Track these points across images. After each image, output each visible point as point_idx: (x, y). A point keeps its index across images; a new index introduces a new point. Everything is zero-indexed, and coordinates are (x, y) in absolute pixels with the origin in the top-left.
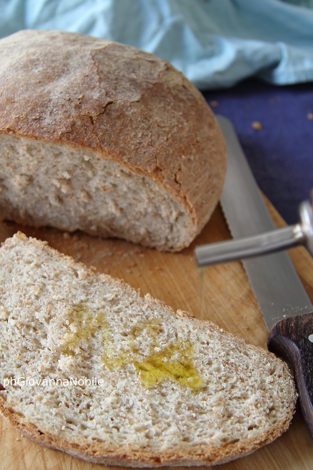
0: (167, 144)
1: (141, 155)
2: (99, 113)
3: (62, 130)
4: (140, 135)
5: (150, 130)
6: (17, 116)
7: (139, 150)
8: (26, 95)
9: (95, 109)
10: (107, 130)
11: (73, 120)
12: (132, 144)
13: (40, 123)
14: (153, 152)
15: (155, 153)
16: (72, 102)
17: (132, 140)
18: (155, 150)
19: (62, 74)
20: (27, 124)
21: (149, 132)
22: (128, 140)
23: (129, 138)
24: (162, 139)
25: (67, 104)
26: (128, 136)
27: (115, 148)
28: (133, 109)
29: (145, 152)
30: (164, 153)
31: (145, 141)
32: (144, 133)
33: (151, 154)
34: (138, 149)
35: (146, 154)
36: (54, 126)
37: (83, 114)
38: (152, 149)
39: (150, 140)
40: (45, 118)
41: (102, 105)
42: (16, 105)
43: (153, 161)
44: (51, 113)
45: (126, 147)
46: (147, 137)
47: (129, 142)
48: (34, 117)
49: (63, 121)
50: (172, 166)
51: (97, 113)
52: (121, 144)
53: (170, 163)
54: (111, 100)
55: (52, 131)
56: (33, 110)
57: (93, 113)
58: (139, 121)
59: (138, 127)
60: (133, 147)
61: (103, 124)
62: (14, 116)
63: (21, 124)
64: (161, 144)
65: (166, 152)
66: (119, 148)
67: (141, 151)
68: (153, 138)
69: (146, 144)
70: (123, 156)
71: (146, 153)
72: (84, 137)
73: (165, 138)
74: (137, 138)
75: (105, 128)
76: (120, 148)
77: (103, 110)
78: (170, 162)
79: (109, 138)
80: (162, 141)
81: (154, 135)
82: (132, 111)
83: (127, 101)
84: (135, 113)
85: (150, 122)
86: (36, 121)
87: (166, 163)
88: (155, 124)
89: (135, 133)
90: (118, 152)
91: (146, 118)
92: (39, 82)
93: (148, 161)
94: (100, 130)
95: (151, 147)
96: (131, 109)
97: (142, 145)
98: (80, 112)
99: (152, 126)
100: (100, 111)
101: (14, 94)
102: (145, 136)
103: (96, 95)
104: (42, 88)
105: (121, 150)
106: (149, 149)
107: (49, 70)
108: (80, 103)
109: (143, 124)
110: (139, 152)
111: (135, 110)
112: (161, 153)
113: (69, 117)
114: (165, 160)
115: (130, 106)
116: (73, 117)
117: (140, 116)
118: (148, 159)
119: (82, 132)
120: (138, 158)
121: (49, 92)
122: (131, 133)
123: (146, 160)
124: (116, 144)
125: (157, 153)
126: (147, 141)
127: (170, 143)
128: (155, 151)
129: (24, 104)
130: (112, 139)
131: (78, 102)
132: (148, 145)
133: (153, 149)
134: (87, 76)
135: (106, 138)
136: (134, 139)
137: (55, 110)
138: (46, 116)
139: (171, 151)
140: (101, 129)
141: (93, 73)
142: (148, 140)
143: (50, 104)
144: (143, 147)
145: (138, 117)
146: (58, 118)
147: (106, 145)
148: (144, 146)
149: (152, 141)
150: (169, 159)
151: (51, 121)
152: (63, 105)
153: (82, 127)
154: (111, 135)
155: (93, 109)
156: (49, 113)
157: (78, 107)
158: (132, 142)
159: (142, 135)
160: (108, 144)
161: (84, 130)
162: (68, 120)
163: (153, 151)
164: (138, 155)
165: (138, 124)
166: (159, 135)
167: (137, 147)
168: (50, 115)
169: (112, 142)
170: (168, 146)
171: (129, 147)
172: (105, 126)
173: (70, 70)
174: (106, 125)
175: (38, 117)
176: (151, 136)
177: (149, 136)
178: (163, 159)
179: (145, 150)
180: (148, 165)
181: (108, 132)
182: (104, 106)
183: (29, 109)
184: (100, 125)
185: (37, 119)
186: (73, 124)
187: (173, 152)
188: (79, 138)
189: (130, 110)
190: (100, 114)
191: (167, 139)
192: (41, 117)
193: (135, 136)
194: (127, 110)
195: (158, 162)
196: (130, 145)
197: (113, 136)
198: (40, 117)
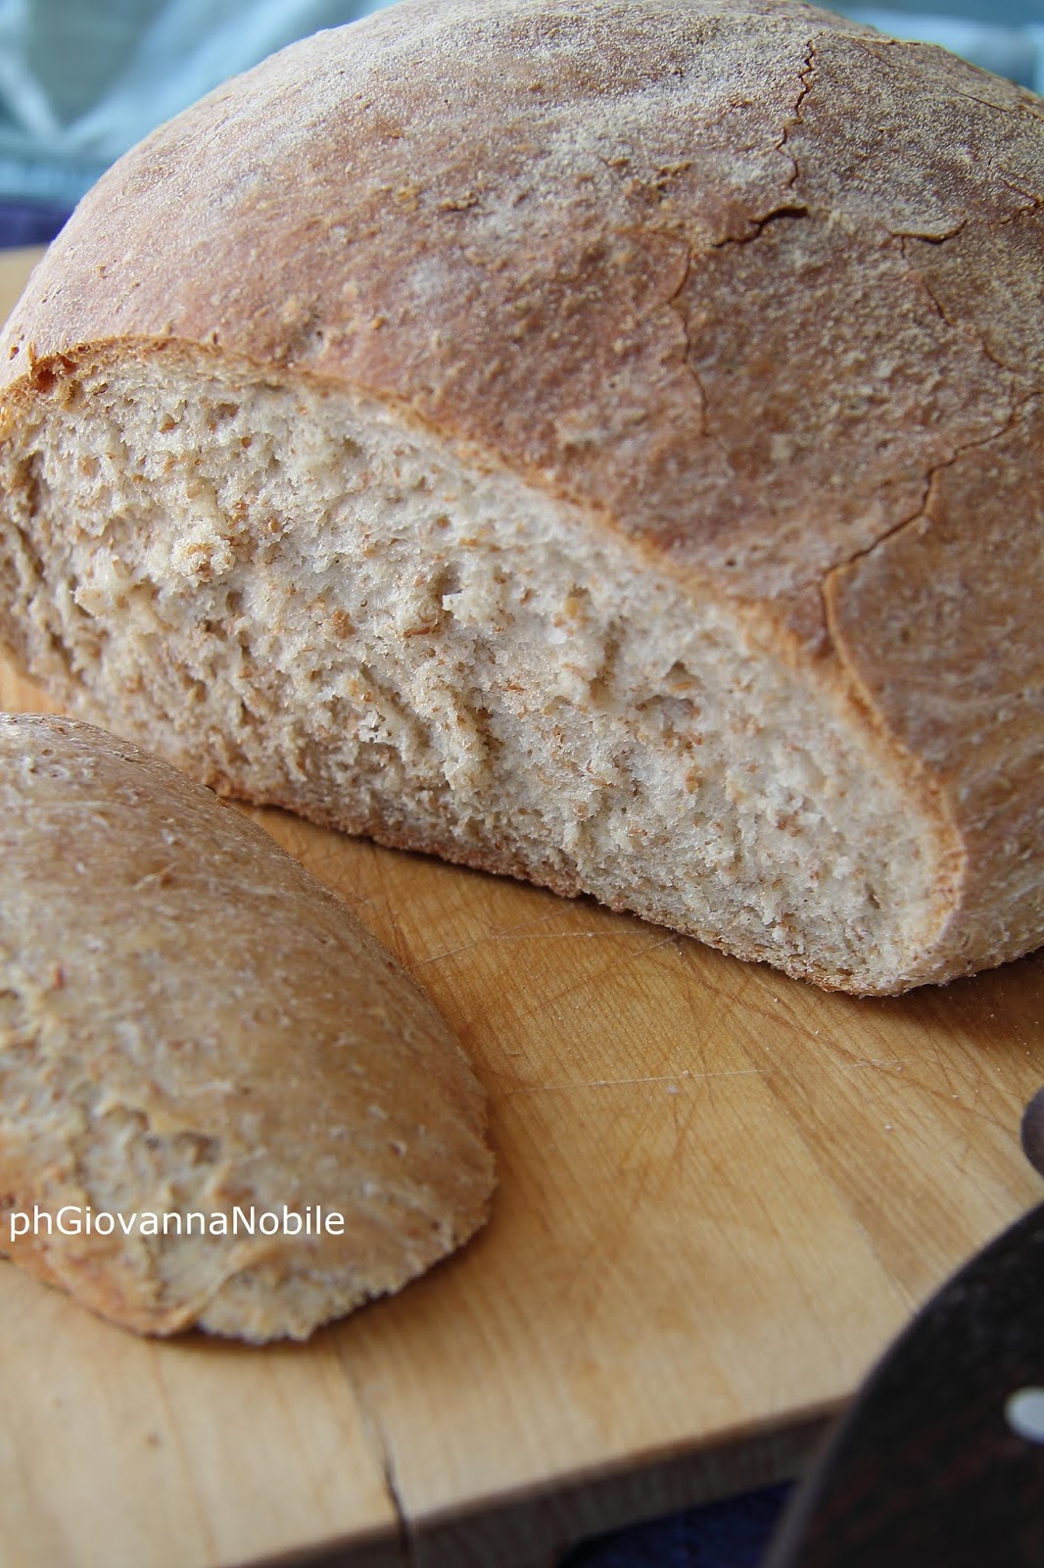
0: (1001, 441)
1: (862, 451)
2: (722, 237)
3: (539, 266)
4: (884, 369)
5: (943, 362)
6: (384, 187)
7: (862, 427)
8: (454, 123)
9: (715, 222)
10: (737, 311)
11: (603, 238)
12: (834, 397)
13: (460, 227)
14: (923, 452)
15: (930, 456)
16: (629, 174)
17: (838, 378)
18: (933, 443)
19: (647, 83)
20: (410, 222)
21: (935, 369)
22: (823, 375)
23: (829, 366)
24: (986, 414)
25: (604, 178)
26: (830, 359)
27: (751, 390)
28: (895, 261)
29: (884, 444)
30: (976, 472)
31: (900, 401)
32: (909, 365)
33: (910, 454)
34: (854, 421)
35: (888, 454)
36: (515, 247)
37: (653, 228)
38: (919, 438)
39: (925, 402)
40: (492, 213)
41: (750, 211)
42: (402, 147)
43: (911, 486)
44: (522, 198)
45: (805, 402)
46: (915, 387)
47: (826, 383)
48: (447, 201)
49: (559, 233)
50: (995, 536)
51: (715, 234)
52: (785, 381)
53: (991, 522)
54: (801, 203)
55: (498, 262)
56: (459, 174)
57: (698, 229)
58: (904, 316)
59: (891, 338)
60: (835, 409)
61: (728, 284)
62: (373, 184)
63: (385, 216)
64: (973, 431)
65: (986, 469)
66: (766, 395)
67: (866, 434)
68: (943, 397)
69: (899, 412)
70: (773, 430)
71: (891, 447)
72: (625, 313)
73: (1001, 414)
74: (868, 381)
75: (731, 299)
76: (773, 397)
77: (749, 230)
78: (992, 520)
79: (734, 346)
80: (984, 420)
81: (955, 388)
82: (883, 267)
83: (879, 225)
84: (897, 278)
85: (951, 332)
86: (449, 217)
87: (973, 519)
88: (972, 344)
89: (862, 357)
90: (759, 410)
91: (940, 312)
92: (537, 89)
93: (887, 484)
94: (706, 301)
95: (918, 428)
96: (885, 258)
97: (878, 411)
98: (645, 218)
99: (954, 348)
100: (730, 227)
101: (412, 111)
102: (907, 378)
103: (743, 172)
104: (536, 110)
105: (775, 405)
106: (909, 433)
107: (602, 61)
108: (661, 187)
109: (915, 330)
110: (857, 437)
111: (902, 267)
112: (959, 468)
113: (588, 225)
114: (970, 502)
115: (886, 245)
116: (604, 229)
117: (912, 296)
118: (890, 475)
119: (625, 291)
120: (845, 458)
121: (553, 127)
122: (845, 351)
123: (879, 477)
124: (762, 374)
125: (941, 458)
126: (910, 403)
127: (1016, 439)
128: (931, 450)
129: (432, 147)
130: (747, 350)
131: (654, 183)
132: (909, 416)
133: (928, 438)
134: (745, 105)
135: (721, 340)
136: (850, 377)
137: (543, 188)
138: (496, 206)
139: (1012, 475)
140: (712, 300)
141: (777, 101)
142: (917, 396)
143: (534, 165)
144: (881, 418)
145: (903, 296)
146: (542, 220)
147: (710, 368)
148: (889, 418)
149: (932, 406)
150: (992, 505)
151: (510, 227)
152: (585, 179)
153: (628, 272)
154: (750, 334)
155: (705, 216)
156: (513, 197)
157: (647, 197)
158: (834, 387)
159: (897, 371)
160: (725, 367)
161: (634, 285)
162: (579, 236)
163: (923, 446)
164: (850, 448)
165: (896, 323)
166: (975, 395)
167: (858, 413)
168: (515, 206)
169: (743, 363)
170: (1005, 449)
171: (815, 405)
172: (734, 291)
173: (689, 77)
174: (742, 289)
175: (462, 204)
176: (937, 387)
177: (929, 385)
178: (960, 495)
179: (889, 436)
180: (882, 499)
181: (741, 320)
182: (760, 215)
183: (443, 168)
184: (714, 283)
185: (456, 209)
186: (595, 257)
187: (1023, 479)
188: (602, 312)
189: (875, 264)
190: (730, 240)
191: (1011, 421)
192: (476, 204)
193: (860, 367)
194: (861, 260)
195: (932, 497)
196: (825, 397)
197: (755, 341)
198: (470, 206)
